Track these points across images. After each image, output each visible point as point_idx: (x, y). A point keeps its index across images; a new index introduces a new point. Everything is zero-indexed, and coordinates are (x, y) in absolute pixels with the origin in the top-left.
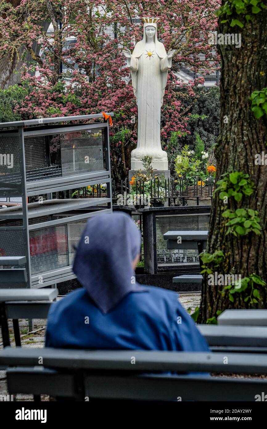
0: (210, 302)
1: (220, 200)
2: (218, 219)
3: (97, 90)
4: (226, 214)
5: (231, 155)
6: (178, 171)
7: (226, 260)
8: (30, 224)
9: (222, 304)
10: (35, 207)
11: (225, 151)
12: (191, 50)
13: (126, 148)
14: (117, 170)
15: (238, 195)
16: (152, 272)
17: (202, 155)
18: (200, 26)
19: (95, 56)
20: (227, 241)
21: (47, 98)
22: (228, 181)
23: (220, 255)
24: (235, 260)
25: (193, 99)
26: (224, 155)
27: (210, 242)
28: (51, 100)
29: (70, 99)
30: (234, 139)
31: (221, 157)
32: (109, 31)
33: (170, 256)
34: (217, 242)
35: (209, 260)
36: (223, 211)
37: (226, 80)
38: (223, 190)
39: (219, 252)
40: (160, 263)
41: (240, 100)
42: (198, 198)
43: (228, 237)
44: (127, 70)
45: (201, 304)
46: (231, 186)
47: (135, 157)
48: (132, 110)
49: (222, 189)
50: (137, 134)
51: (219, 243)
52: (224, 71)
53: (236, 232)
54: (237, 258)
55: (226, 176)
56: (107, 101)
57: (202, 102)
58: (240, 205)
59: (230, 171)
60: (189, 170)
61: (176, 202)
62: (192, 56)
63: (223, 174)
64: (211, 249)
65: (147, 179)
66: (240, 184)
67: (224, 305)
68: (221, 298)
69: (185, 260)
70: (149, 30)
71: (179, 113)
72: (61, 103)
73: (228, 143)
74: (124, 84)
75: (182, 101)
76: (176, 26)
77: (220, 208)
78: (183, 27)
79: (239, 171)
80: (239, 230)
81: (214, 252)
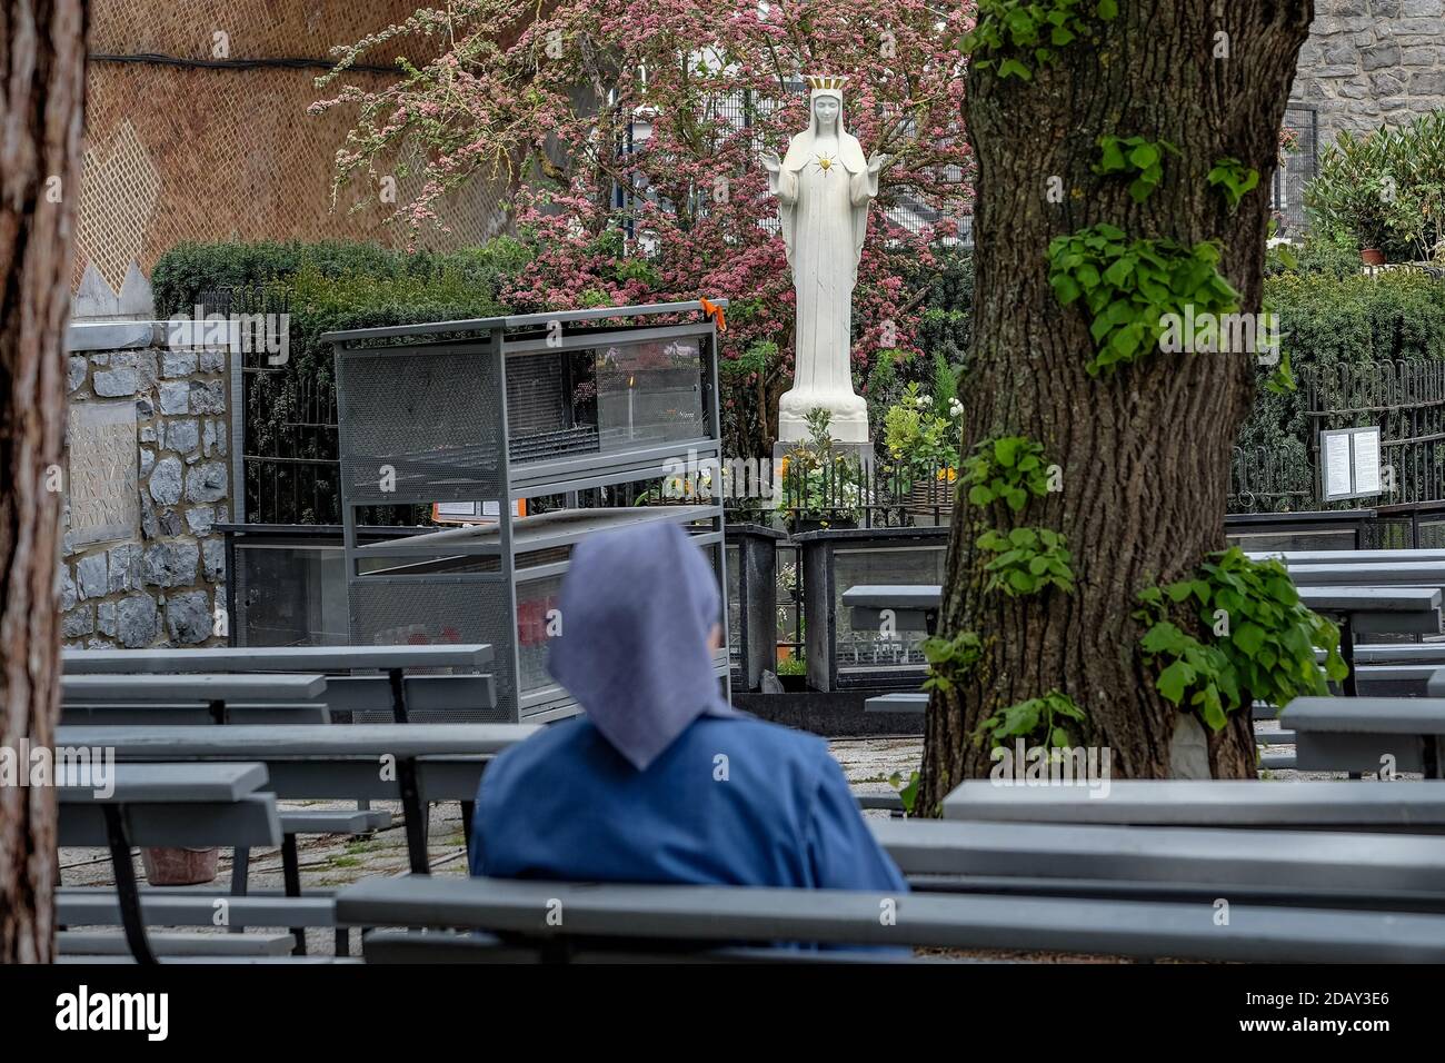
0: (946, 761)
1: (971, 505)
2: (965, 553)
3: (699, 249)
4: (986, 541)
5: (999, 396)
6: (893, 447)
7: (985, 655)
8: (517, 568)
9: (975, 766)
10: (534, 527)
11: (985, 386)
12: (926, 156)
13: (768, 390)
14: (748, 443)
15: (1015, 494)
16: (825, 687)
17: (952, 405)
18: (949, 97)
19: (696, 168)
20: (987, 608)
21: (578, 268)
22: (992, 459)
23: (970, 642)
24: (1008, 656)
25: (933, 273)
26: (983, 395)
27: (946, 610)
28: (587, 272)
29: (633, 271)
30: (1008, 355)
31: (975, 399)
32: (731, 108)
33: (871, 648)
34: (964, 611)
35: (943, 655)
36: (979, 533)
37: (988, 210)
38: (979, 481)
39: (966, 637)
40: (845, 665)
41: (1022, 260)
42: (937, 509)
43: (992, 598)
44: (769, 201)
45: (924, 765)
46: (998, 472)
47: (789, 410)
48: (783, 297)
49: (977, 478)
50: (794, 355)
51: (969, 613)
52: (983, 187)
53: (1011, 586)
54: (1014, 650)
55: (987, 447)
56: (722, 277)
57: (953, 279)
58: (1022, 519)
59: (995, 433)
60: (919, 441)
61: (890, 519)
62: (928, 171)
63: (978, 441)
64: (949, 627)
65: (818, 462)
66: (1021, 468)
67: (979, 768)
68: (973, 749)
69: (905, 659)
70: (823, 105)
71: (898, 306)
72: (614, 279)
73: (992, 365)
74: (764, 237)
75: (905, 276)
76: (891, 98)
77: (972, 525)
78: (908, 101)
79: (1019, 435)
80: (1019, 581)
81: (955, 636)
